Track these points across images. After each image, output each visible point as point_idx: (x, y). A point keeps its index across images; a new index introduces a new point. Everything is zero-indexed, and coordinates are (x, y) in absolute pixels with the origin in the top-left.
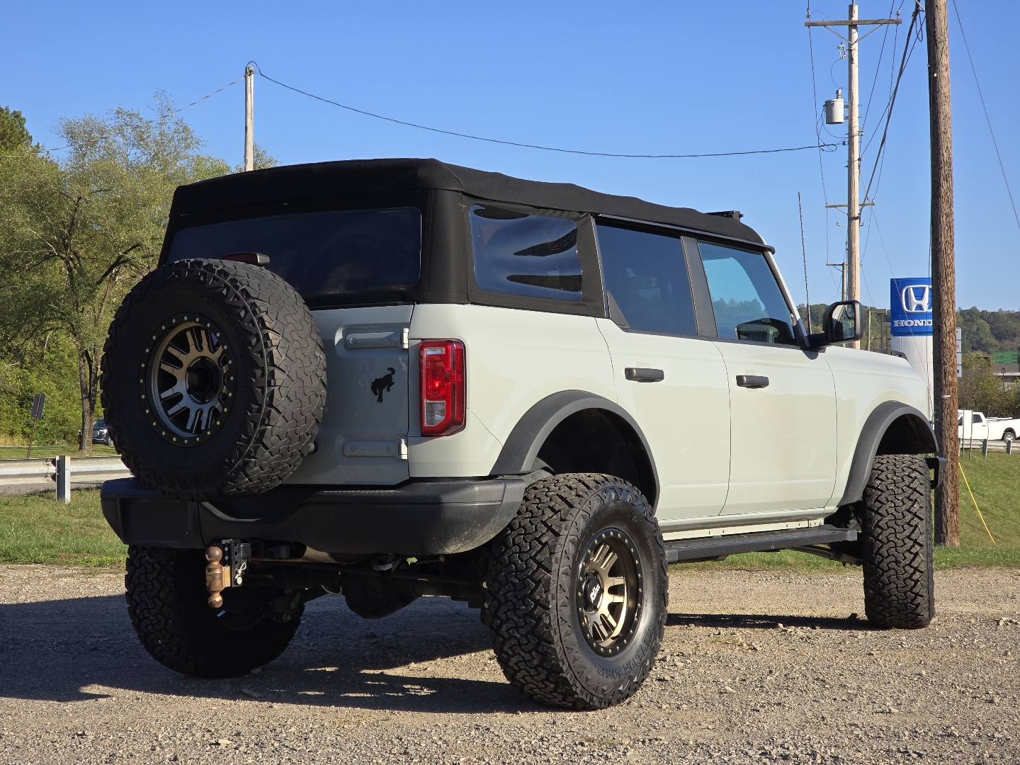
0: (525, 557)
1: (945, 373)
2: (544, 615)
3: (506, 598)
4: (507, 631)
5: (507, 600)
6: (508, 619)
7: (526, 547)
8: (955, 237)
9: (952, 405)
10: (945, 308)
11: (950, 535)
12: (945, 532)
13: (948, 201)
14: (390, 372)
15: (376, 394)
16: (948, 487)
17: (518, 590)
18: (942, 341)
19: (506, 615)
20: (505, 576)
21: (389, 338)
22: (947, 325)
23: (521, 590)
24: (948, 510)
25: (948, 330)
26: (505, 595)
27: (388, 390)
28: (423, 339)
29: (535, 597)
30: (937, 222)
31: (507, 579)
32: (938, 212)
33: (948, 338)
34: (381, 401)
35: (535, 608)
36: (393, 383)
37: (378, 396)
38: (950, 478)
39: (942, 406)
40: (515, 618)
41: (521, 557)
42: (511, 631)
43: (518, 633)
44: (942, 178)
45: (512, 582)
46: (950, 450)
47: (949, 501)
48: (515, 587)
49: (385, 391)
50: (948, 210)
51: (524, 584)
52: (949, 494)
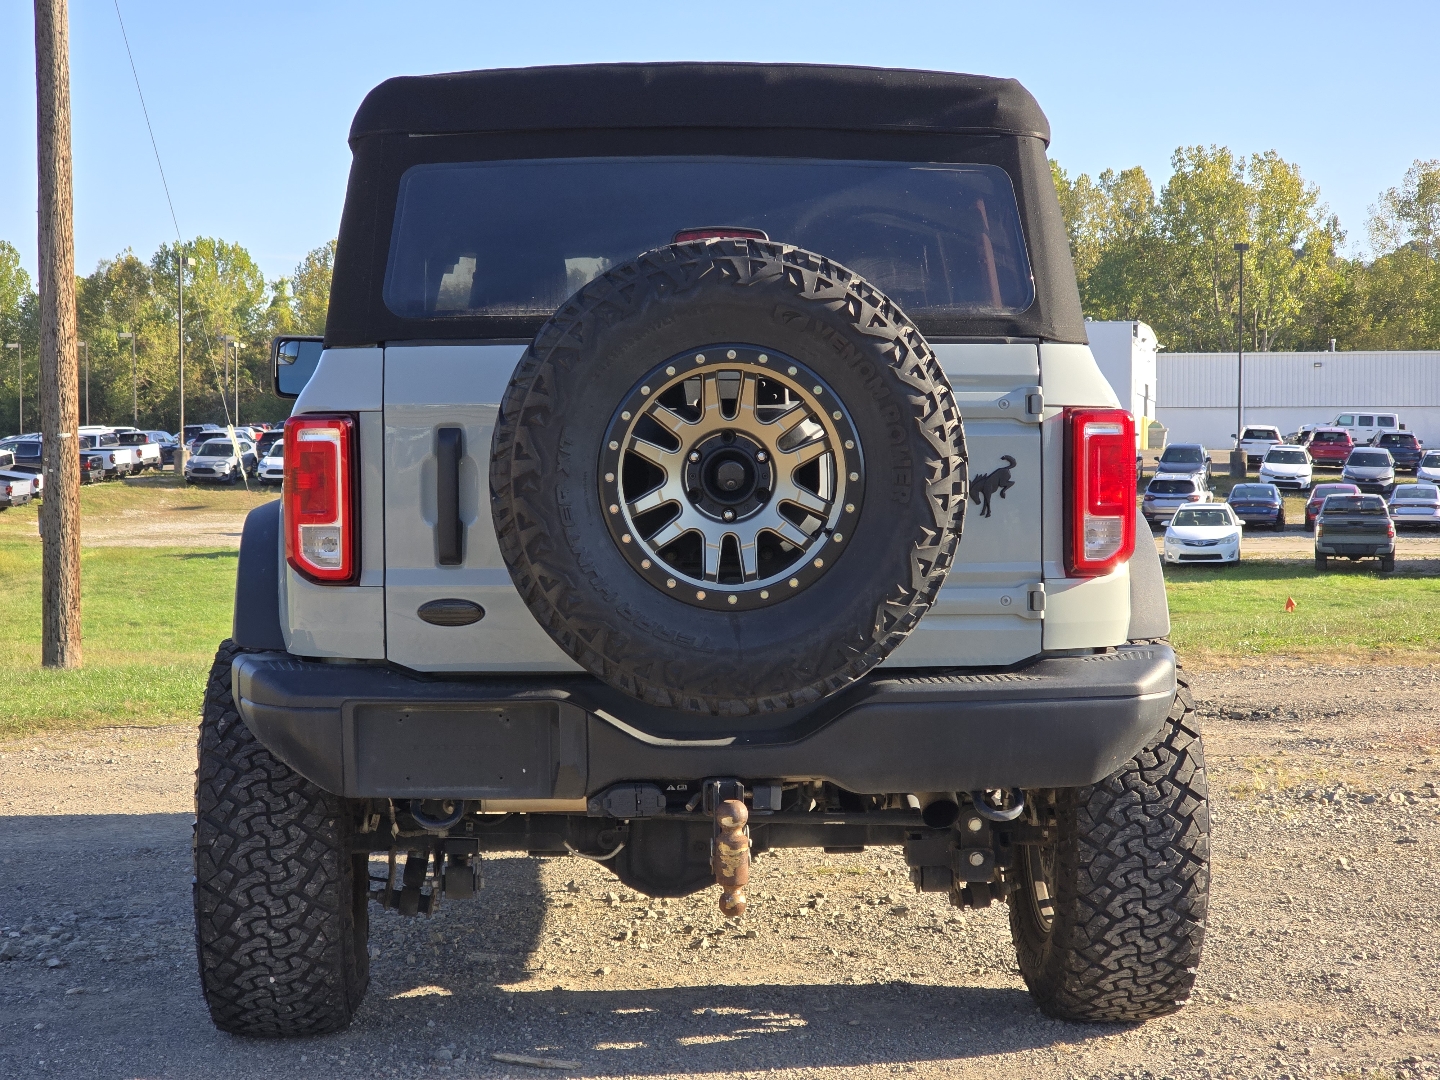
0: (1155, 776)
1: (64, 400)
2: (1199, 874)
3: (1127, 849)
4: (1124, 906)
5: (1129, 853)
6: (1129, 885)
7: (1150, 760)
8: (74, 194)
9: (73, 447)
10: (64, 301)
11: (70, 644)
12: (63, 639)
13: (65, 139)
14: (1006, 464)
15: (978, 502)
16: (67, 572)
17: (1152, 835)
18: (59, 351)
19: (1126, 879)
20: (1124, 811)
21: (1002, 402)
22: (66, 328)
23: (1158, 834)
24: (68, 606)
25: (67, 335)
27: (1003, 495)
28: (1064, 407)
29: (1184, 844)
30: (50, 170)
31: (1127, 818)
32: (51, 154)
33: (67, 346)
34: (988, 515)
35: (1184, 863)
36: (1013, 483)
37: (981, 506)
38: (70, 559)
39: (58, 449)
40: (1144, 883)
41: (1147, 777)
42: (1130, 906)
43: (1145, 907)
44: (57, 102)
45: (1137, 822)
46: (70, 516)
47: (69, 592)
48: (1144, 831)
49: (995, 497)
50: (65, 153)
51: (1163, 825)
52: (70, 583)
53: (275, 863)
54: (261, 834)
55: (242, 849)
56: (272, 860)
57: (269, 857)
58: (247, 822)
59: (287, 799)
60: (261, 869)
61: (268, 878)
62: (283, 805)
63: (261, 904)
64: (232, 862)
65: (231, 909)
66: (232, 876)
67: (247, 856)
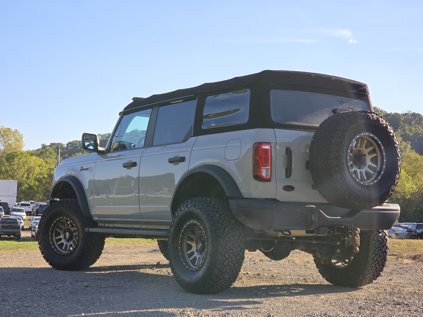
6: (378, 254)
20: (377, 238)
23: (382, 243)
26: (378, 245)
53: (235, 248)
54: (232, 241)
55: (228, 244)
56: (234, 247)
57: (234, 246)
58: (229, 238)
59: (236, 233)
60: (232, 249)
61: (233, 252)
62: (235, 234)
63: (231, 258)
64: (226, 247)
65: (225, 259)
66: (226, 251)
67: (229, 246)
